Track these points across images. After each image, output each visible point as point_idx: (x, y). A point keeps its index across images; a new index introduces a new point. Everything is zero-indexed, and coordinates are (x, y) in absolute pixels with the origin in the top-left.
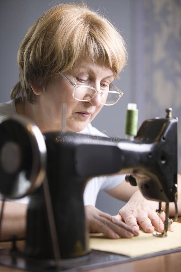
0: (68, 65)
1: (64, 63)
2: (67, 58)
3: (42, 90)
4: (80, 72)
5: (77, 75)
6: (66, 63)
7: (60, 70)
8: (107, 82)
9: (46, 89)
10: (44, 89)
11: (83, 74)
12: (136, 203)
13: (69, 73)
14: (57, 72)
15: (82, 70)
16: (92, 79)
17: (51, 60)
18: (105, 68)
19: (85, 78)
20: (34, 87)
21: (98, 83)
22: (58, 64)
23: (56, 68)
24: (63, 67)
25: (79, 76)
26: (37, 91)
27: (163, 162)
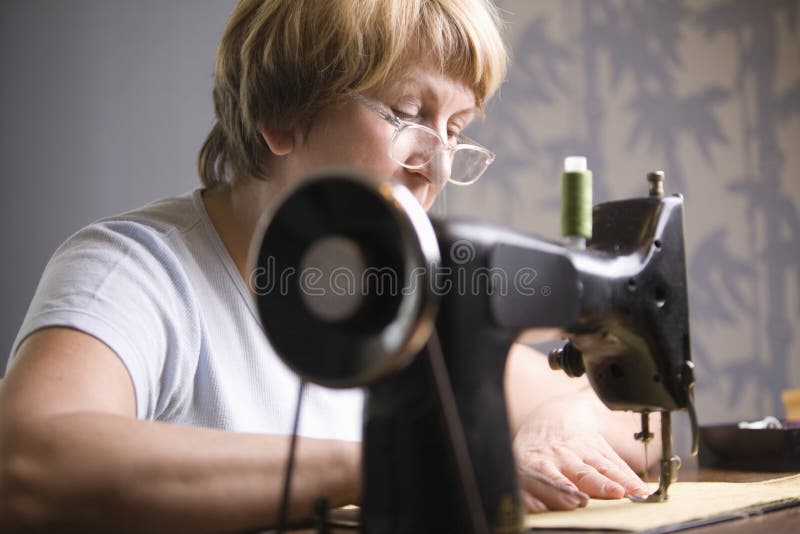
0: (372, 73)
1: (363, 67)
2: (372, 55)
3: (294, 141)
4: (405, 93)
5: (394, 102)
6: (369, 68)
7: (353, 86)
8: (459, 126)
9: (306, 138)
10: (299, 138)
11: (409, 97)
12: (543, 434)
13: (376, 94)
14: (344, 91)
15: (409, 89)
16: (427, 115)
17: (328, 60)
18: (461, 87)
19: (413, 110)
20: (272, 134)
21: (442, 123)
22: (347, 71)
23: (343, 79)
24: (361, 76)
25: (399, 105)
26: (280, 145)
27: (661, 304)
